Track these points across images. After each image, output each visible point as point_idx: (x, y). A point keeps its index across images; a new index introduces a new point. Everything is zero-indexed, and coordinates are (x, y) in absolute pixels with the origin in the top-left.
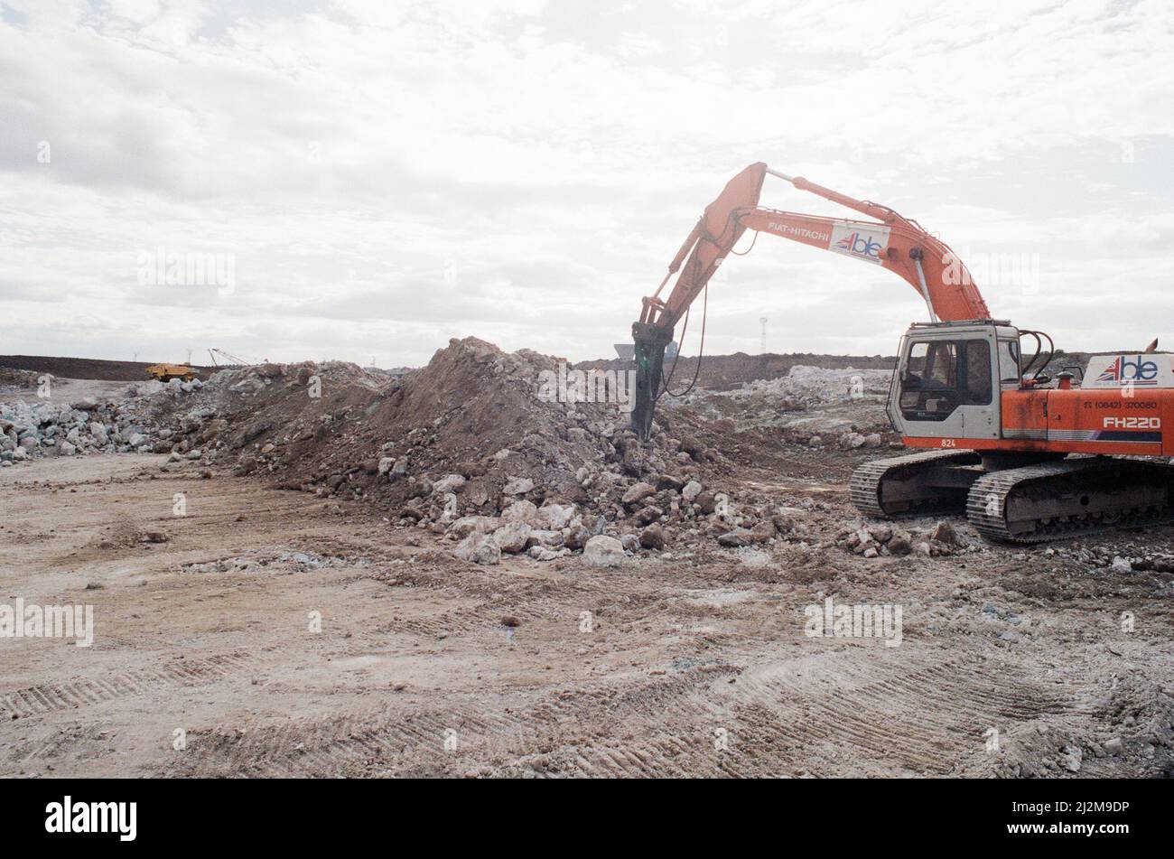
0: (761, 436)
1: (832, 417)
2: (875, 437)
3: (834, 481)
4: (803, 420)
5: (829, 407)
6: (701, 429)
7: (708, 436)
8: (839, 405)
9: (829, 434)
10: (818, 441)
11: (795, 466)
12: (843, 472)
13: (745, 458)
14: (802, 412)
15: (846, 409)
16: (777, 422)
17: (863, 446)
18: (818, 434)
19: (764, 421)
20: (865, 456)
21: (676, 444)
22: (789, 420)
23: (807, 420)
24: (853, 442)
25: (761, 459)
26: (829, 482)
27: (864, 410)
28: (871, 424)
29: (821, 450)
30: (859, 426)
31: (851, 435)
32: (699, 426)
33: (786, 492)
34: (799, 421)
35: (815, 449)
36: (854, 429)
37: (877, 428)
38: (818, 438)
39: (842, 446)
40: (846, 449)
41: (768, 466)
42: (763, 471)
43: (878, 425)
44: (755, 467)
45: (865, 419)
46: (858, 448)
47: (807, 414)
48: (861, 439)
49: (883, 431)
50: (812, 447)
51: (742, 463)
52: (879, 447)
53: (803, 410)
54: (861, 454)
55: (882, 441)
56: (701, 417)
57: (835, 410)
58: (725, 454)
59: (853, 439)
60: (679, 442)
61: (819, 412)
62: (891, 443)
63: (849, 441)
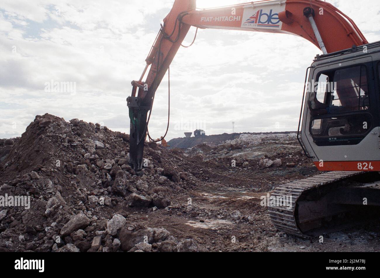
0: (217, 163)
1: (254, 151)
2: (278, 160)
3: (256, 189)
4: (240, 154)
5: (253, 147)
6: (182, 161)
7: (186, 164)
8: (258, 146)
9: (253, 160)
10: (247, 164)
11: (234, 180)
12: (262, 183)
13: (205, 177)
14: (240, 150)
15: (261, 147)
16: (227, 155)
17: (272, 166)
18: (247, 161)
19: (221, 155)
20: (274, 172)
21: (160, 171)
22: (233, 154)
23: (242, 153)
24: (267, 164)
25: (215, 176)
26: (254, 191)
27: (270, 147)
28: (275, 154)
29: (250, 169)
30: (269, 155)
31: (265, 160)
32: (181, 159)
33: (224, 202)
34: (238, 154)
35: (246, 169)
36: (266, 157)
37: (278, 156)
38: (247, 163)
39: (260, 167)
40: (263, 168)
41: (218, 180)
42: (214, 184)
43: (279, 154)
44: (211, 181)
45: (271, 151)
46: (269, 167)
47: (242, 150)
48: (271, 162)
49: (282, 157)
50: (244, 168)
51: (204, 180)
52: (281, 166)
53: (241, 148)
54: (271, 171)
55: (282, 163)
56: (185, 154)
57: (256, 148)
58: (194, 174)
59: (266, 162)
60: (163, 169)
61: (248, 149)
62: (288, 164)
63: (264, 163)
